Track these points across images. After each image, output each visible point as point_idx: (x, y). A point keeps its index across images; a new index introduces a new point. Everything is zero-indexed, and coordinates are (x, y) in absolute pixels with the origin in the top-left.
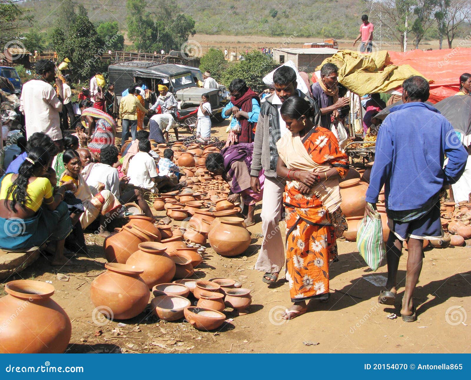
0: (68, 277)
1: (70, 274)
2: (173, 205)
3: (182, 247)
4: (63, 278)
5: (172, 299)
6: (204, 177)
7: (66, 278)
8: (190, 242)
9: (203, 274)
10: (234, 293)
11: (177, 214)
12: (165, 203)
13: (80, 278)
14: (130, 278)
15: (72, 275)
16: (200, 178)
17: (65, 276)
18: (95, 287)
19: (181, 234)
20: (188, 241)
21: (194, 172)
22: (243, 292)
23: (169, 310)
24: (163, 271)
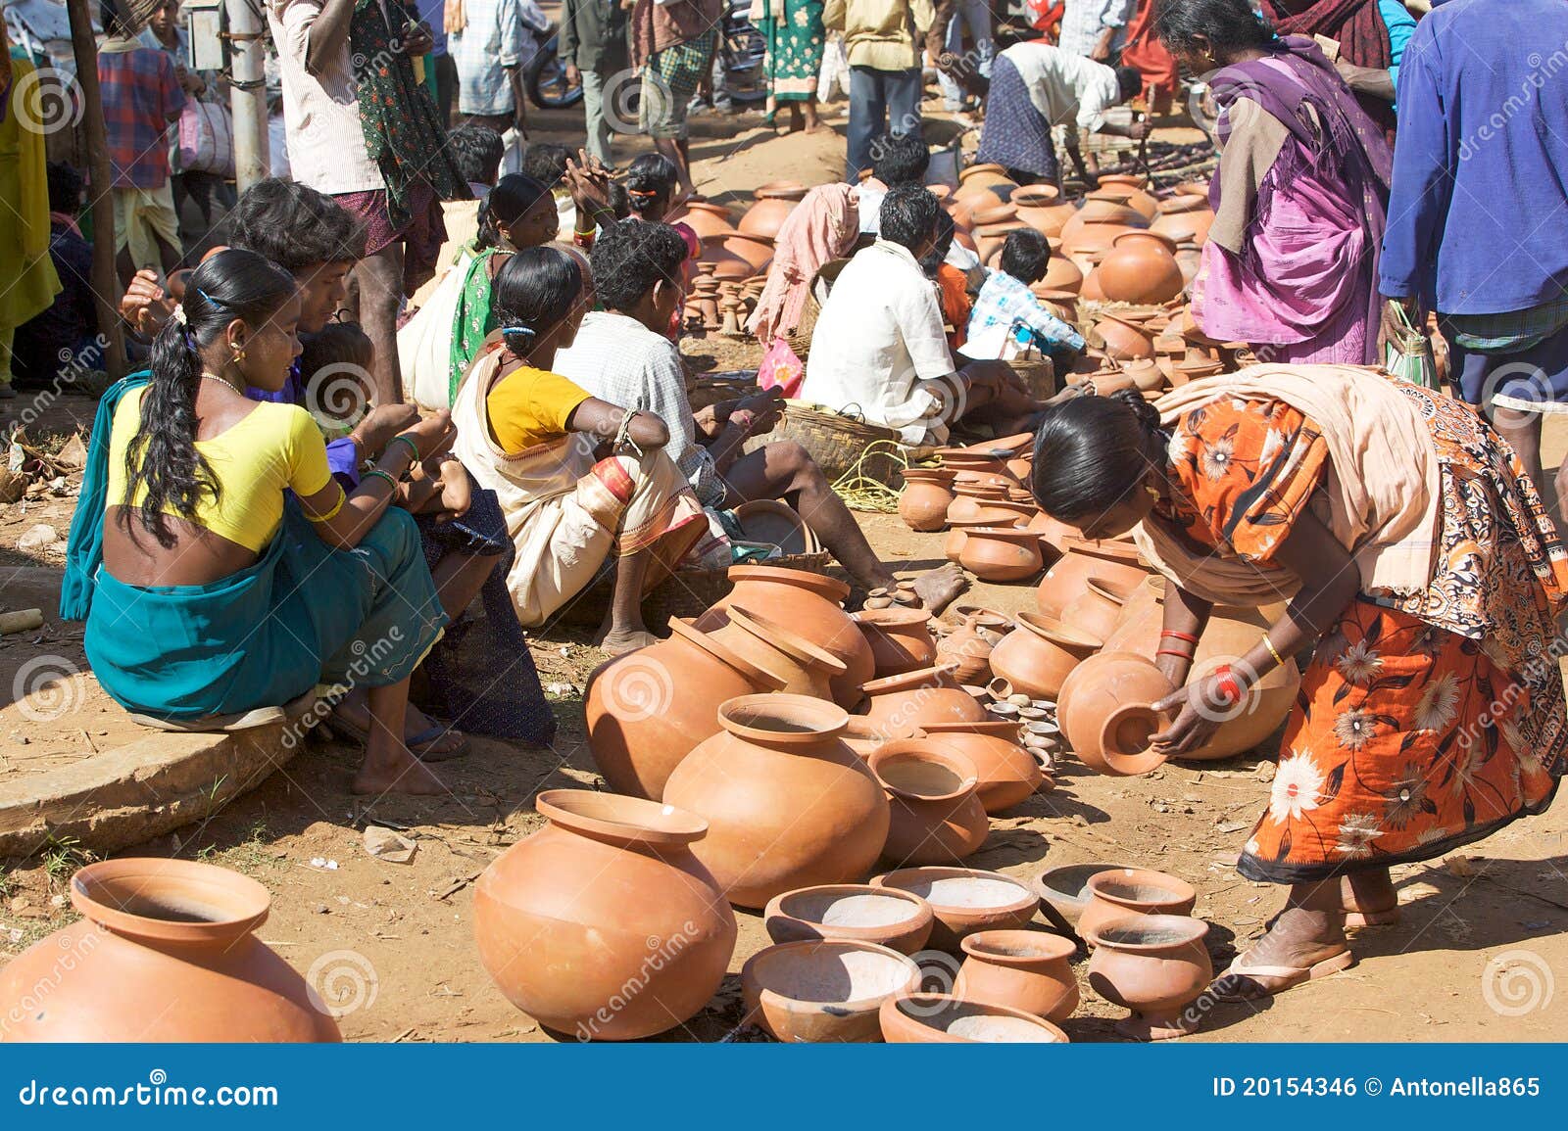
0: (411, 845)
1: (423, 830)
2: (982, 505)
3: (956, 718)
4: (387, 849)
5: (844, 957)
6: (1182, 365)
7: (402, 848)
8: (1009, 689)
9: (1036, 841)
10: (1135, 937)
11: (989, 553)
12: (954, 494)
13: (463, 849)
14: (641, 860)
15: (432, 838)
16: (1165, 366)
17: (400, 837)
18: (489, 894)
19: (978, 650)
20: (1000, 685)
21: (1149, 336)
22: (1176, 935)
23: (817, 1007)
24: (826, 829)
